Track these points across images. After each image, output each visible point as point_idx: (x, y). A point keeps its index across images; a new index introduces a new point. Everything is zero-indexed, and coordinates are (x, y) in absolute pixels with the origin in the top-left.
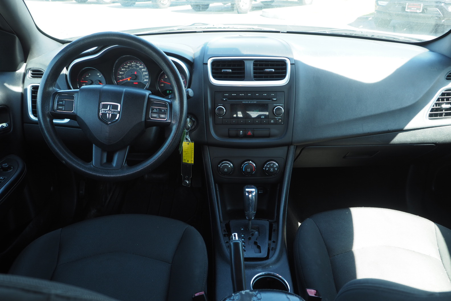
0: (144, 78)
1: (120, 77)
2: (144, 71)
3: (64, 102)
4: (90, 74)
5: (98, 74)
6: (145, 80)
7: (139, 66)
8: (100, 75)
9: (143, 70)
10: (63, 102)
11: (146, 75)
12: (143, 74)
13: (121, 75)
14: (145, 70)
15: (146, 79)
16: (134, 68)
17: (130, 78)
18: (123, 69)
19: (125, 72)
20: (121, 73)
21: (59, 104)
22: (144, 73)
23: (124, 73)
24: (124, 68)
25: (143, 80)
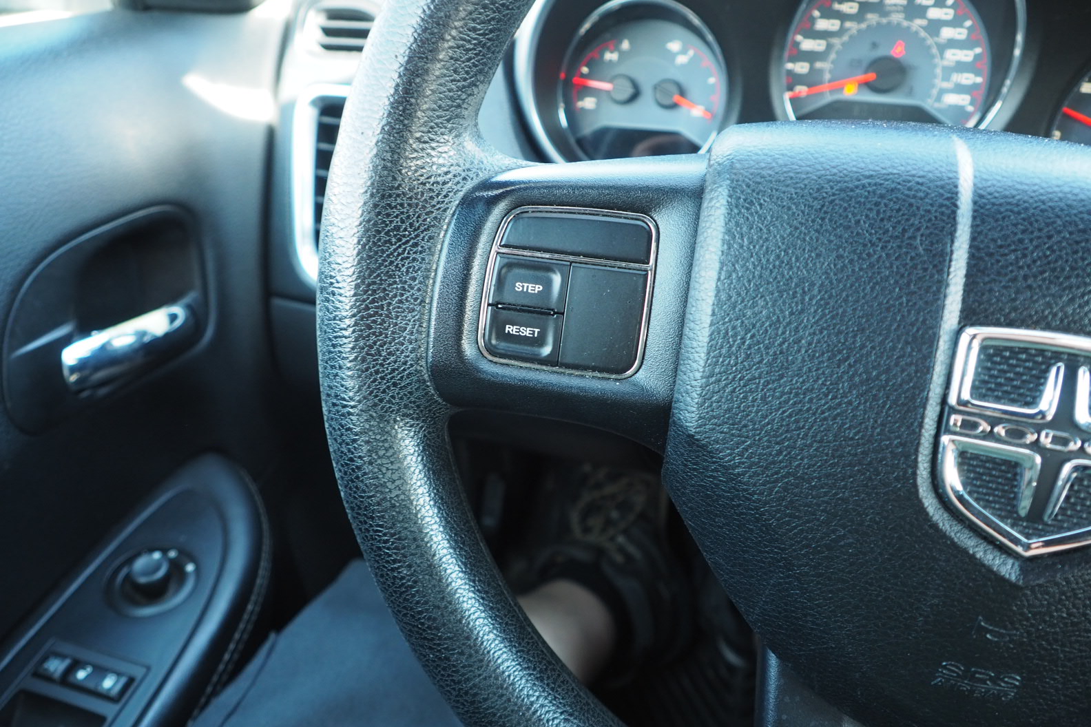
0: (945, 85)
1: (801, 68)
2: (952, 44)
3: (557, 279)
4: (625, 45)
5: (674, 46)
6: (952, 99)
7: (927, 7)
8: (684, 51)
9: (947, 33)
10: (548, 284)
11: (961, 67)
12: (942, 58)
13: (811, 57)
14: (960, 34)
15: (960, 89)
16: (897, 18)
17: (862, 77)
18: (822, 24)
19: (836, 41)
20: (807, 45)
21: (508, 298)
22: (953, 56)
23: (829, 47)
24: (829, 14)
25: (939, 99)
